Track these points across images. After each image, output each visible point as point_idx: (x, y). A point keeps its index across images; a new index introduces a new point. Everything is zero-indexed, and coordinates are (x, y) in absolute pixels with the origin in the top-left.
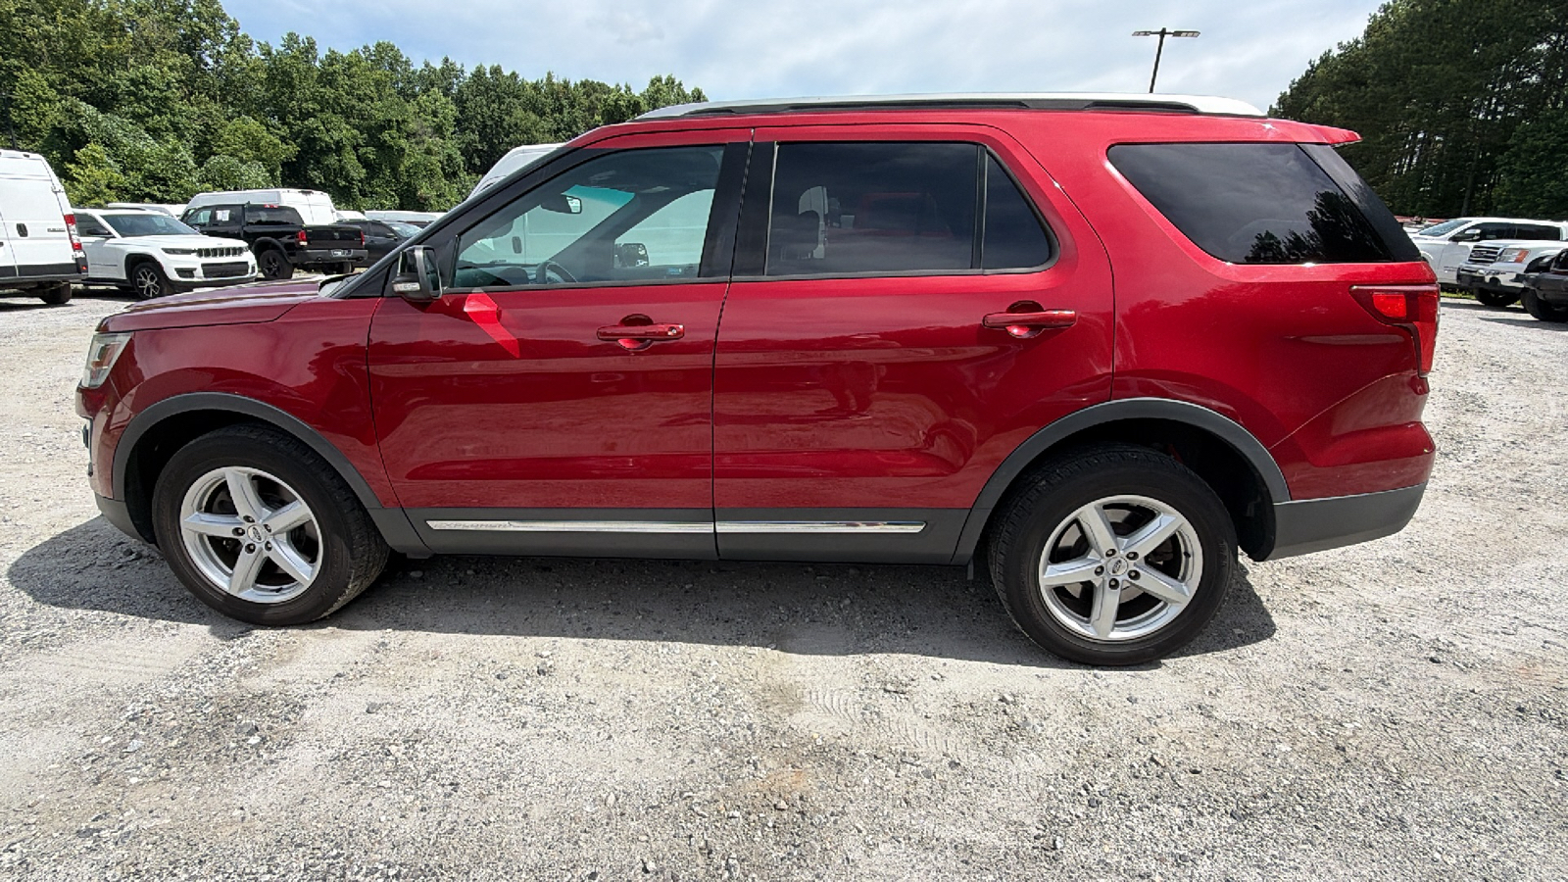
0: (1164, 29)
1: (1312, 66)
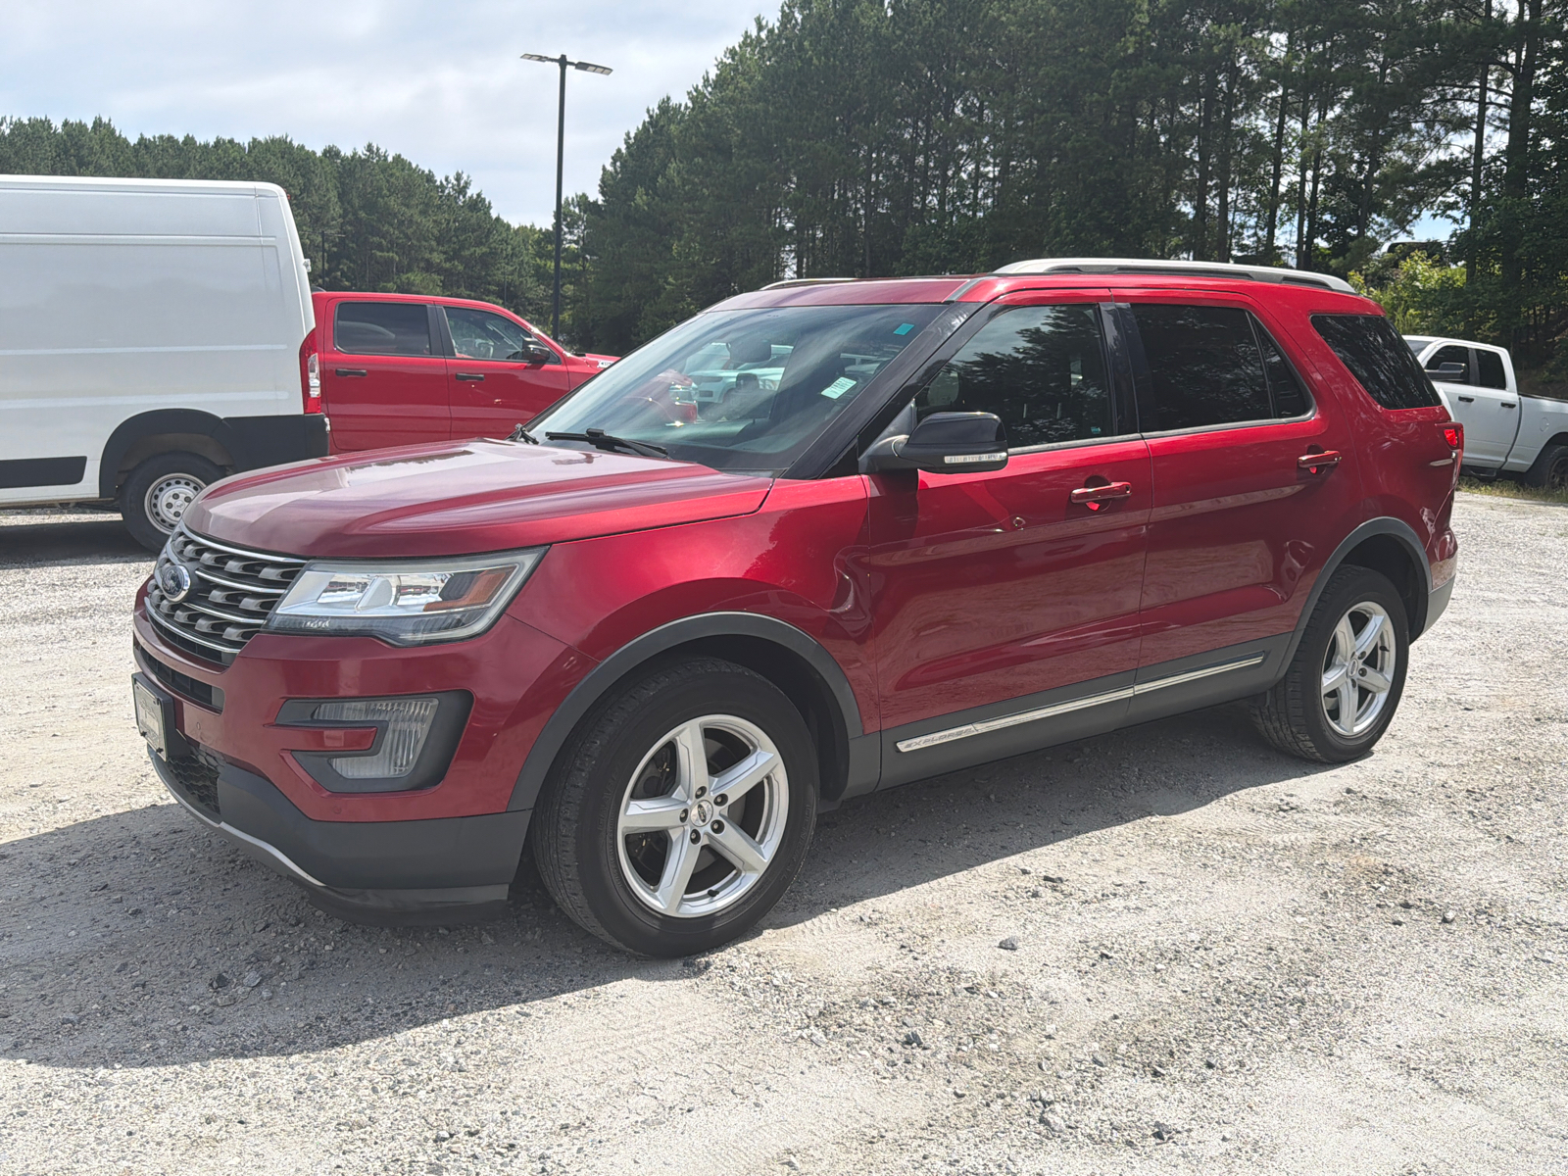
0: (563, 57)
1: (651, 117)
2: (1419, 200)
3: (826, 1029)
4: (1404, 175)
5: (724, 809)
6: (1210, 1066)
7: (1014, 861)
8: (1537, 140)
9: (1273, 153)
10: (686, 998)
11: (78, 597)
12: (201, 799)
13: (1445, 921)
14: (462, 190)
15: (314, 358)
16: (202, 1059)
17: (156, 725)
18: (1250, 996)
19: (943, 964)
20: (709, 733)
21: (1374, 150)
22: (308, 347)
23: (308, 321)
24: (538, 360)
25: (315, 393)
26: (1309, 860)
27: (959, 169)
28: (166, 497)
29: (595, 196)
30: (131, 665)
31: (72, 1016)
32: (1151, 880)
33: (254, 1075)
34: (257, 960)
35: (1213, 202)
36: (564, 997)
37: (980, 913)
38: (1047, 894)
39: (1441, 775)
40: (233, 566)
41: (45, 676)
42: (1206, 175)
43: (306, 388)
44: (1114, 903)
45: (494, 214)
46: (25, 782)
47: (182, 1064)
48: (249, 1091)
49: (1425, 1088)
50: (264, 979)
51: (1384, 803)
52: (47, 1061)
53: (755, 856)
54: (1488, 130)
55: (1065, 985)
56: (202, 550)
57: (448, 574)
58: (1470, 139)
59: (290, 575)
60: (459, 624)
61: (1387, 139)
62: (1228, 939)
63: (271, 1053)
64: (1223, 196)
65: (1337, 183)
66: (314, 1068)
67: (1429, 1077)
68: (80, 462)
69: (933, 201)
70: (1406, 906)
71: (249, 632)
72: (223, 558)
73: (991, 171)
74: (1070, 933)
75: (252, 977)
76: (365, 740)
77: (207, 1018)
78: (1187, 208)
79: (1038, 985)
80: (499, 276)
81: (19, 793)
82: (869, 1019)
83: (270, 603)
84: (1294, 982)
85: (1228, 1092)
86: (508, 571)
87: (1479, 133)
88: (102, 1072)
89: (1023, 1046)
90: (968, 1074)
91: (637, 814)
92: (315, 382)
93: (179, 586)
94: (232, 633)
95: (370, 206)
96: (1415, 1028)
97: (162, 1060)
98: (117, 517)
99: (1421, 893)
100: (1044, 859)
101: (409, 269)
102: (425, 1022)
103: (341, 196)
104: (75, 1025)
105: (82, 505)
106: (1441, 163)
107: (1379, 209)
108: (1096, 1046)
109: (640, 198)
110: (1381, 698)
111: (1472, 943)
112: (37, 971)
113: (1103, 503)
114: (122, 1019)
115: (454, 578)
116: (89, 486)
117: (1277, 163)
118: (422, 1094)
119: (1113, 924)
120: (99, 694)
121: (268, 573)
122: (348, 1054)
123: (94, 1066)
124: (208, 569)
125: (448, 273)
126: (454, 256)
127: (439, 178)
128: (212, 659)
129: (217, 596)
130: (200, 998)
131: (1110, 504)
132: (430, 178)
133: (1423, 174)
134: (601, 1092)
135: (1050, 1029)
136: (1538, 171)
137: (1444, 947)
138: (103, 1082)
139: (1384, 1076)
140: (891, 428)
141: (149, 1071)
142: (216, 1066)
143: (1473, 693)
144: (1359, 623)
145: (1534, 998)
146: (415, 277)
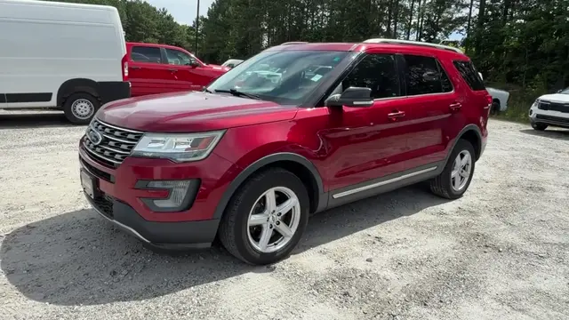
2: (452, 28)
3: (318, 290)
4: (448, 21)
5: (280, 217)
6: (441, 301)
7: (365, 231)
8: (487, 11)
9: (410, 12)
10: (270, 279)
11: (51, 138)
12: (105, 211)
13: (500, 251)
14: (165, 13)
15: (126, 64)
16: (111, 302)
17: (89, 186)
18: (448, 277)
19: (350, 267)
20: (276, 192)
21: (440, 12)
22: (124, 60)
23: (124, 52)
24: (194, 66)
25: (126, 75)
26: (453, 231)
27: (318, 13)
28: (78, 107)
29: (206, 16)
30: (78, 165)
31: (63, 286)
32: (408, 238)
33: (129, 308)
34: (125, 265)
35: (392, 27)
36: (230, 279)
37: (357, 249)
38: (378, 243)
39: (485, 203)
40: (117, 133)
41: (43, 164)
42: (390, 18)
43: (123, 73)
44: (399, 245)
45: (174, 21)
46: (39, 201)
47: (104, 304)
48: (129, 314)
49: (509, 309)
50: (129, 271)
51: (471, 212)
52: (56, 303)
53: (289, 232)
54: (473, 8)
55: (389, 274)
56: (104, 128)
57: (193, 138)
58: (467, 10)
59: (138, 138)
60: (196, 156)
61: (443, 10)
62: (436, 258)
63: (135, 299)
64: (395, 24)
65: (429, 22)
66: (151, 305)
67: (509, 305)
68: (50, 95)
69: (309, 22)
70: (486, 246)
71: (124, 157)
72: (113, 131)
73: (327, 14)
74: (386, 256)
75: (125, 272)
76: (165, 194)
77: (111, 287)
78: (384, 28)
79: (382, 274)
80: (175, 40)
81: (37, 204)
82: (331, 286)
83: (131, 147)
84: (460, 272)
85: (450, 311)
86: (213, 138)
87: (471, 9)
88: (76, 307)
89: (382, 295)
90: (366, 306)
91: (254, 219)
92: (126, 71)
93: (98, 140)
94: (117, 156)
95: (136, 17)
96: (499, 288)
97: (97, 303)
98: (63, 112)
99: (490, 242)
100: (375, 231)
101: (148, 37)
102: (185, 288)
103: (127, 14)
104: (65, 290)
105: (51, 108)
106: (460, 18)
107: (440, 30)
108: (405, 295)
109: (220, 17)
110: (466, 179)
111: (509, 259)
112: (50, 269)
113: (397, 118)
114: (81, 288)
115: (195, 140)
116: (53, 102)
117: (411, 15)
118: (188, 314)
119: (400, 252)
120: (61, 171)
121: (130, 136)
122: (162, 300)
123: (73, 304)
124: (107, 134)
125: (160, 39)
126: (162, 33)
127: (158, 9)
128: (111, 165)
129: (111, 143)
130: (107, 280)
131: (399, 119)
132: (155, 9)
133: (455, 20)
134: (248, 313)
135: (389, 289)
136: (487, 21)
137: (501, 261)
138: (77, 311)
139: (495, 305)
140: (334, 92)
141: (93, 306)
142: (116, 304)
143: (487, 177)
144: (462, 156)
145: (532, 278)
146: (150, 39)
